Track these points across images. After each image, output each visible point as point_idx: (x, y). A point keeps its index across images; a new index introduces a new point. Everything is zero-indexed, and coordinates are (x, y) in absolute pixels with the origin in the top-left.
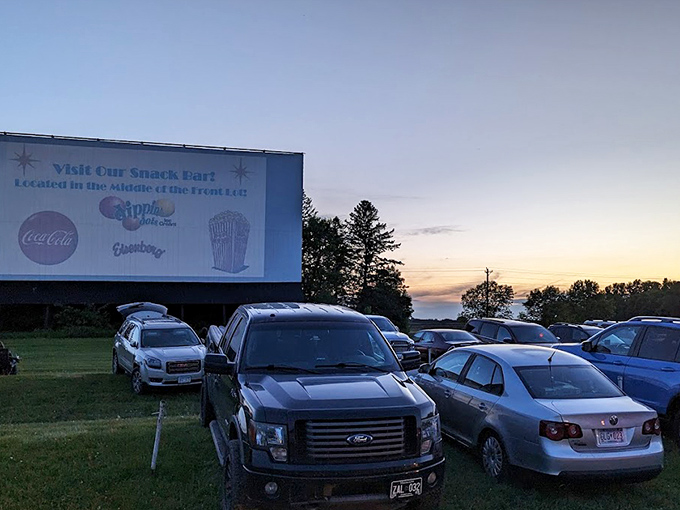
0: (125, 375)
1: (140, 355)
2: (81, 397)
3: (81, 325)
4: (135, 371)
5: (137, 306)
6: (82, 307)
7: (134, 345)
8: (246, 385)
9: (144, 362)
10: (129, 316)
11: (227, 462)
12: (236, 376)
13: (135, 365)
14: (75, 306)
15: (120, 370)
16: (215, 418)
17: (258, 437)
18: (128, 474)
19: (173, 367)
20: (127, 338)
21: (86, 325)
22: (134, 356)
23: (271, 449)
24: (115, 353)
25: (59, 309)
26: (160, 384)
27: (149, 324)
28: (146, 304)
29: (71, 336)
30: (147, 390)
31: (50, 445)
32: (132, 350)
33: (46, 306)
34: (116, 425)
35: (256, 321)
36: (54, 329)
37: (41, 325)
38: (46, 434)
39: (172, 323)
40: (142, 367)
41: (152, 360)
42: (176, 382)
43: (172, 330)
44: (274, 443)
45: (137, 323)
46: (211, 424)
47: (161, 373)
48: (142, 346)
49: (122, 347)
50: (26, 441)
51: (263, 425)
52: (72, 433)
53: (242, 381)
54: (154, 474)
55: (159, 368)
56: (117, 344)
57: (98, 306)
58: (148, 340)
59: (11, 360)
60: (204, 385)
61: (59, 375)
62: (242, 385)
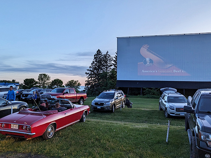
0: (163, 111)
1: (167, 105)
2: (149, 116)
3: (151, 94)
4: (166, 110)
5: (166, 89)
6: (151, 89)
7: (165, 102)
8: (198, 118)
9: (168, 107)
10: (164, 92)
11: (192, 144)
12: (195, 114)
13: (166, 108)
14: (150, 88)
15: (161, 109)
16: (189, 129)
17: (202, 137)
18: (159, 142)
19: (178, 110)
20: (163, 99)
21: (153, 94)
22: (165, 105)
23: (207, 142)
24: (160, 104)
25: (145, 89)
26: (174, 115)
27: (170, 95)
28: (169, 88)
29: (148, 98)
30: (169, 117)
31: (137, 130)
32: (165, 103)
33: (141, 88)
34: (157, 126)
35: (203, 95)
36: (143, 95)
37: (139, 94)
38: (136, 126)
39: (178, 95)
40: (168, 109)
41: (171, 107)
42: (179, 115)
43: (178, 97)
44: (208, 140)
45: (167, 95)
46: (188, 130)
47: (174, 111)
48: (168, 102)
49: (162, 102)
50: (131, 127)
51: (204, 133)
52: (143, 127)
53: (197, 116)
54: (168, 144)
55: (174, 110)
56: (160, 101)
57: (156, 89)
58: (170, 100)
59: (130, 103)
60: (186, 117)
61: (143, 109)
62: (197, 117)
